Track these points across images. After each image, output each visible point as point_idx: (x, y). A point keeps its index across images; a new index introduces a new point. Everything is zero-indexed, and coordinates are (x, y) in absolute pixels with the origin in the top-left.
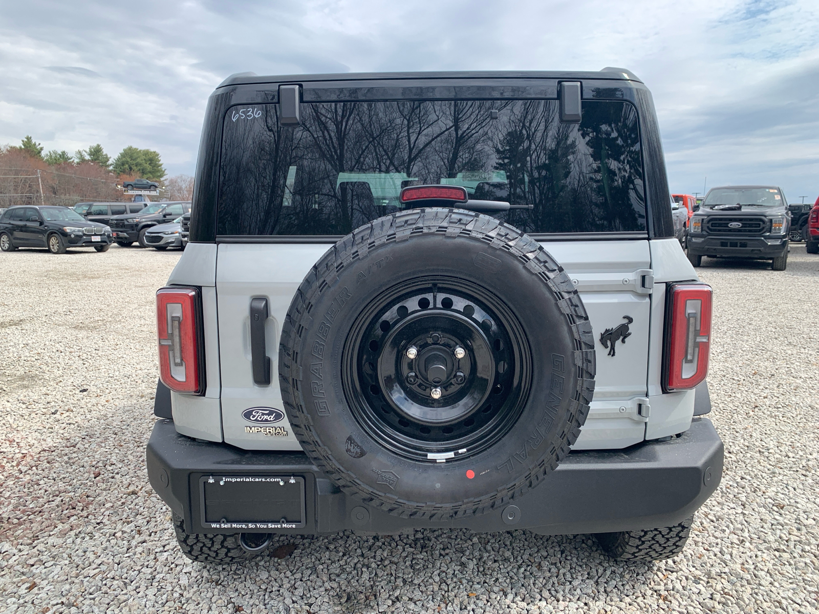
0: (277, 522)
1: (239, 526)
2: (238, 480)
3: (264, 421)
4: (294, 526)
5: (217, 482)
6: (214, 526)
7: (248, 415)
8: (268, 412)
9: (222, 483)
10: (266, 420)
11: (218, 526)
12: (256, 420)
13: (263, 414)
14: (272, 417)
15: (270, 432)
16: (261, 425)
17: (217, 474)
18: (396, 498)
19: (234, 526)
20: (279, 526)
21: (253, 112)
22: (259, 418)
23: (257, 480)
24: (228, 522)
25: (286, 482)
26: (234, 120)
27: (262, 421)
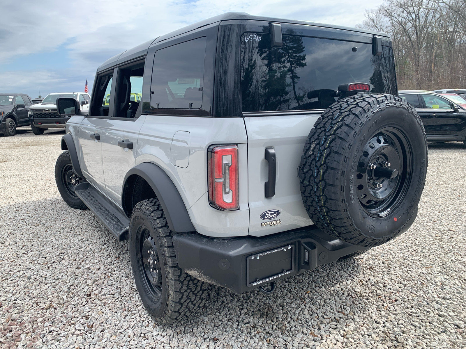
0: (282, 272)
1: (266, 280)
2: (265, 254)
3: (272, 218)
4: (290, 272)
5: (256, 258)
6: (254, 284)
7: (263, 216)
8: (273, 212)
9: (258, 258)
10: (273, 217)
11: (256, 284)
12: (268, 218)
13: (271, 214)
14: (275, 215)
15: (274, 224)
16: (269, 221)
17: (256, 253)
18: (374, 237)
19: (264, 281)
20: (283, 274)
21: (256, 38)
22: (269, 217)
23: (274, 251)
24: (260, 280)
25: (287, 249)
26: (246, 41)
27: (270, 218)
